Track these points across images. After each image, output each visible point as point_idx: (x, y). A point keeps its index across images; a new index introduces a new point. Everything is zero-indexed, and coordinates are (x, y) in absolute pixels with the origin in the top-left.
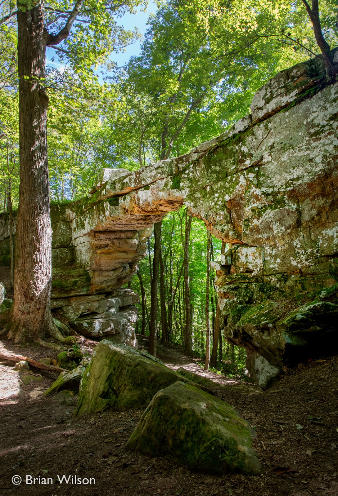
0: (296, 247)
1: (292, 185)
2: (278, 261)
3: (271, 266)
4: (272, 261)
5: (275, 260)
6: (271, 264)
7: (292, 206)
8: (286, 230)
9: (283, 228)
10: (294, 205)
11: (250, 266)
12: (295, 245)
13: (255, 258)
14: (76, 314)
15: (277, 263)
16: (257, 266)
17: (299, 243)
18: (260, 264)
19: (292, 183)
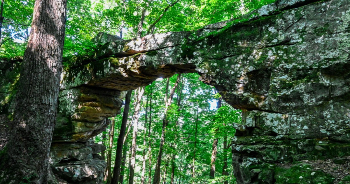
0: (326, 117)
1: (327, 64)
2: (306, 127)
3: (298, 132)
4: (299, 127)
5: (302, 126)
6: (298, 130)
7: (326, 82)
8: (317, 101)
9: (314, 100)
10: (327, 81)
11: (275, 130)
12: (324, 115)
13: (280, 123)
14: (57, 159)
15: (304, 130)
16: (282, 131)
17: (329, 114)
18: (287, 129)
19: (328, 62)
